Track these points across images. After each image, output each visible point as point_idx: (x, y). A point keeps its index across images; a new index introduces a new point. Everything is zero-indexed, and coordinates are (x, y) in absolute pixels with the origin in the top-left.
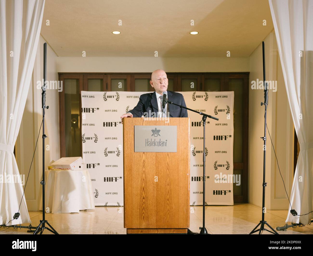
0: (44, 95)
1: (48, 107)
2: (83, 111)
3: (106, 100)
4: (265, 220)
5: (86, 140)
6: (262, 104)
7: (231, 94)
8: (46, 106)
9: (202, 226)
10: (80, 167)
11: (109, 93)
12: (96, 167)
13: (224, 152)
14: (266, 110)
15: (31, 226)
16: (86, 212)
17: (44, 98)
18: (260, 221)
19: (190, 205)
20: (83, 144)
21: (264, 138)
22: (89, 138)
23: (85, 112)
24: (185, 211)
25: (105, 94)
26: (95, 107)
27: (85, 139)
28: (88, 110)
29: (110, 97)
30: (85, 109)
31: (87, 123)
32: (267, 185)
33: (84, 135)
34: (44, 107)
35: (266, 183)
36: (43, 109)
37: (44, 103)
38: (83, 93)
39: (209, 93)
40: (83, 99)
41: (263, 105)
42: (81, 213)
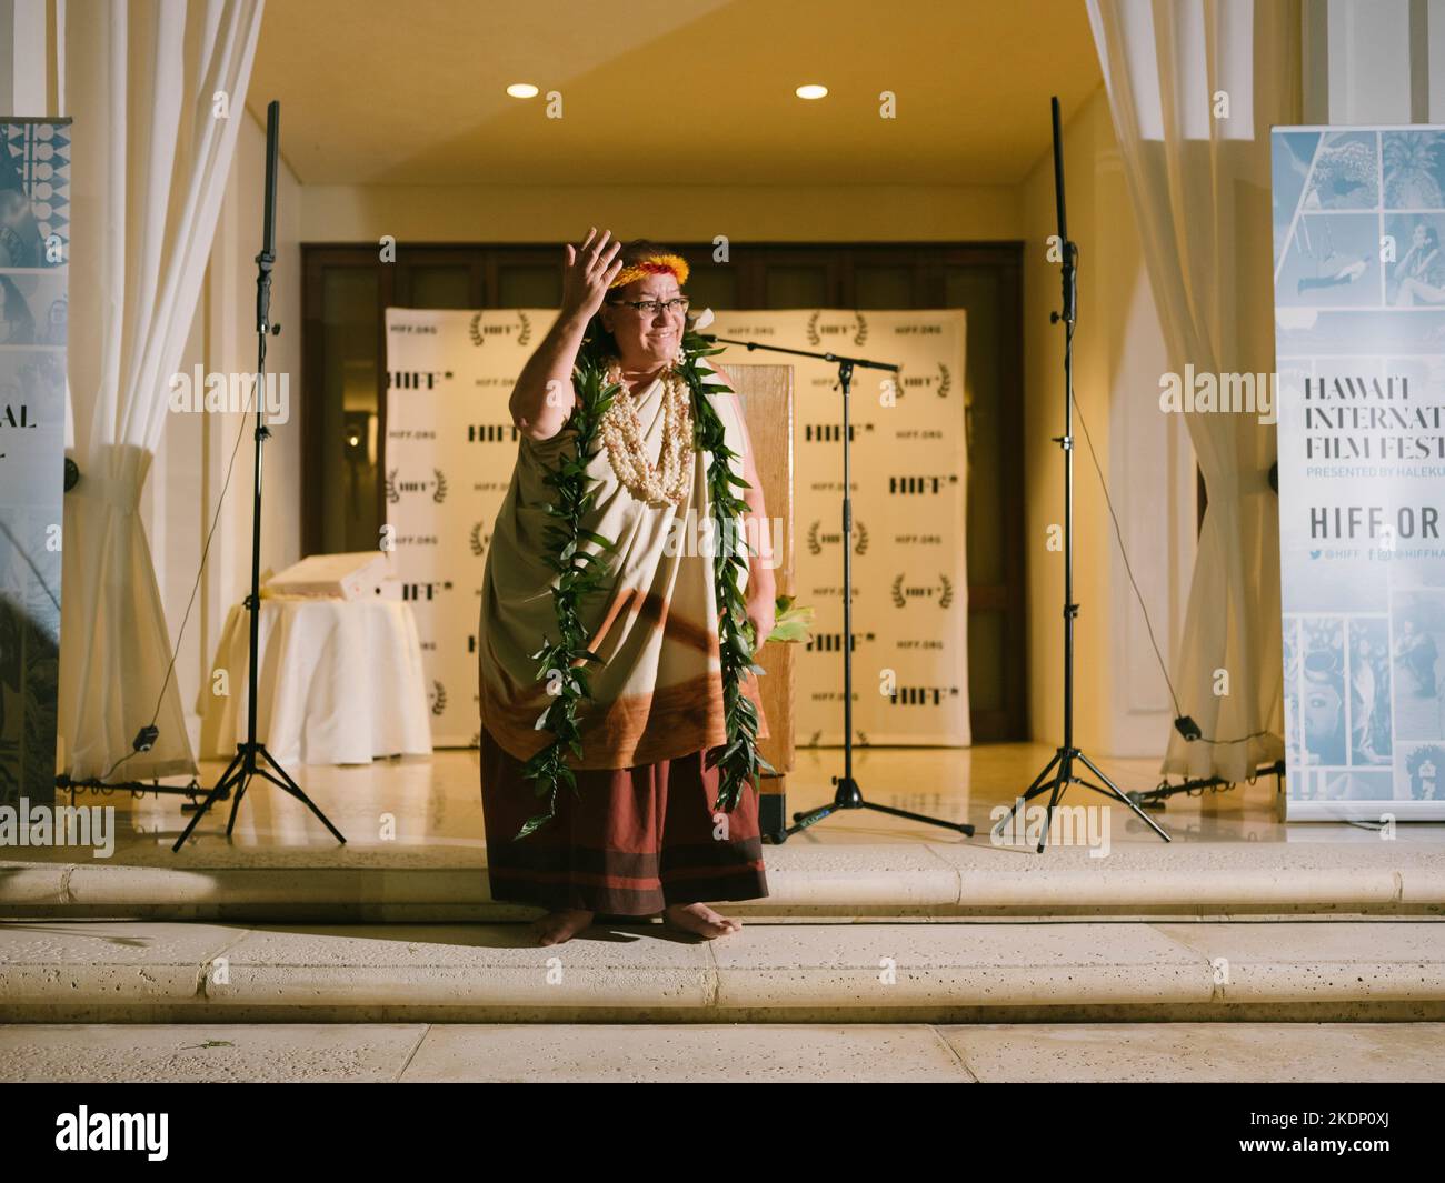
0: (263, 283)
1: (276, 330)
2: (393, 383)
3: (479, 341)
4: (1075, 744)
5: (404, 495)
6: (1054, 318)
7: (953, 322)
8: (272, 325)
9: (841, 774)
10: (378, 591)
11: (491, 317)
12: (439, 593)
13: (931, 539)
14: (1069, 338)
15: (195, 787)
16: (399, 763)
17: (264, 297)
18: (1059, 750)
19: (798, 743)
20: (392, 510)
21: (1066, 439)
22: (412, 487)
23: (398, 385)
24: (778, 710)
25: (477, 319)
26: (438, 368)
27: (397, 487)
28: (411, 381)
29: (496, 330)
30: (398, 375)
31: (406, 429)
32: (1079, 611)
33: (394, 474)
34: (263, 327)
35: (1076, 607)
36: (261, 335)
37: (262, 314)
38: (394, 316)
39: (868, 316)
40: (392, 339)
41: (1060, 321)
42: (380, 768)
